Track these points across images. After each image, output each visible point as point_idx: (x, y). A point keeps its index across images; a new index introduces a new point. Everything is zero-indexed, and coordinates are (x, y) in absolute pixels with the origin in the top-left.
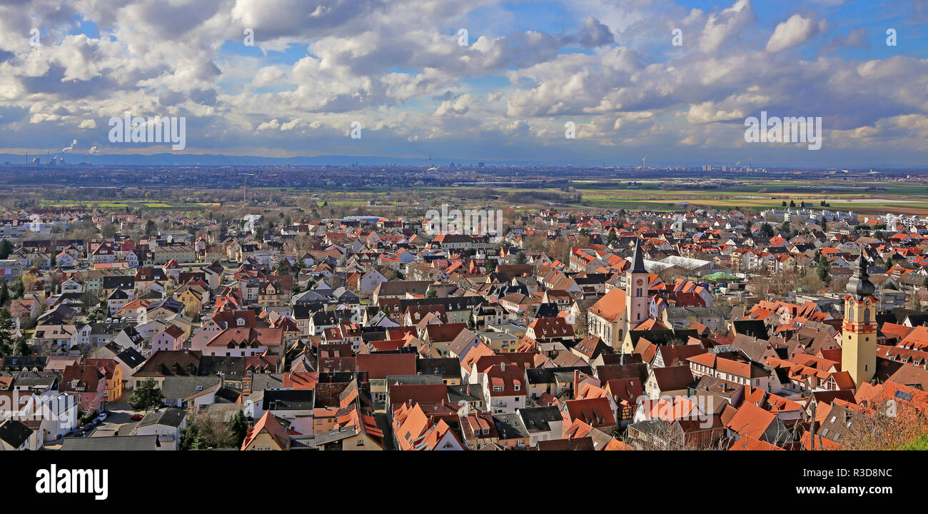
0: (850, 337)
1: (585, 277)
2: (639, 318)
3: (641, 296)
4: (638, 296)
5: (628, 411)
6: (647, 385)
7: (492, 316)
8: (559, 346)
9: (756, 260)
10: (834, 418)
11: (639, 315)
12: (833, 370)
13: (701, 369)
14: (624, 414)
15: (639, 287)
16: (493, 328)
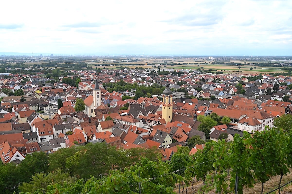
0: (164, 108)
2: (98, 105)
4: (97, 98)
5: (91, 137)
6: (98, 127)
7: (46, 107)
8: (69, 116)
10: (157, 134)
12: (160, 118)
13: (117, 121)
14: (89, 138)
15: (98, 95)
16: (46, 111)
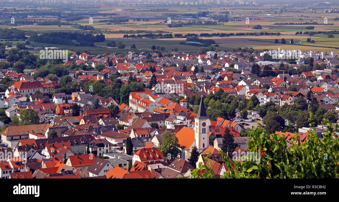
1: (150, 116)
2: (204, 146)
3: (205, 133)
4: (203, 133)
7: (102, 148)
8: (161, 166)
9: (265, 99)
11: (204, 144)
15: (204, 127)
16: (108, 156)
